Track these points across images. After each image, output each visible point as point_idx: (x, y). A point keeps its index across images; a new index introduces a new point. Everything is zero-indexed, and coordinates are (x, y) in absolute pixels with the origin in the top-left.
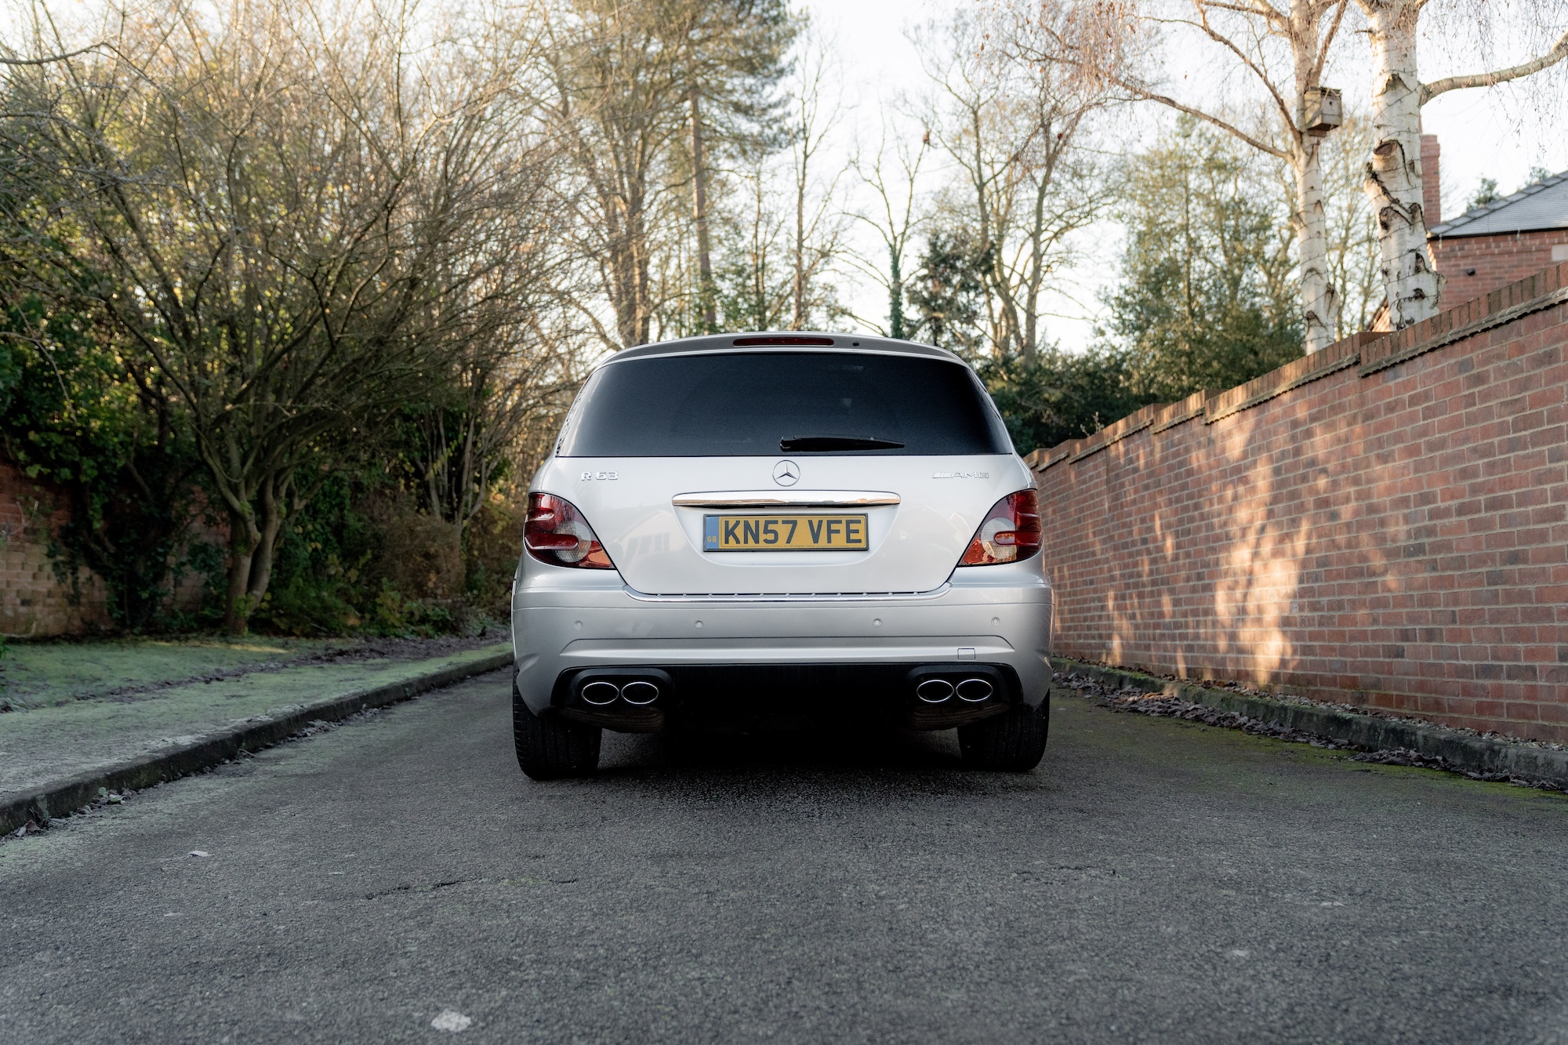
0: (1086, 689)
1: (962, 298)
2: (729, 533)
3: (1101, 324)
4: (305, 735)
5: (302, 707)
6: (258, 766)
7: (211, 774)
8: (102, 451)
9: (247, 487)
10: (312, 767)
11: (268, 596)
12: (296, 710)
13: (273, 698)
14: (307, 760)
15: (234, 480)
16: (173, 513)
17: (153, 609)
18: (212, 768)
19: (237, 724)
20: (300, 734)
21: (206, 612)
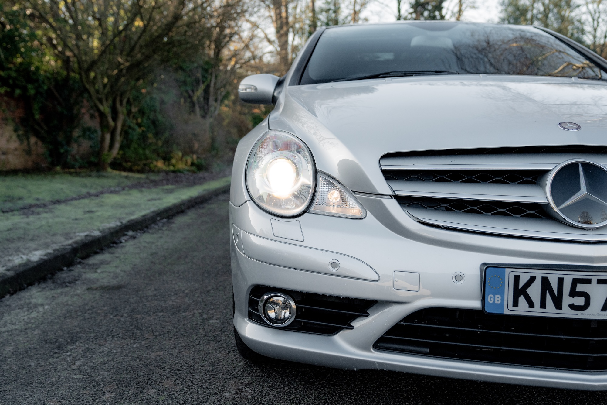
4: (121, 242)
5: (121, 223)
6: (83, 273)
7: (50, 282)
8: (37, 80)
9: (107, 100)
10: (116, 277)
11: (121, 152)
12: (117, 226)
13: (109, 213)
14: (116, 267)
15: (100, 96)
16: (75, 112)
17: (67, 157)
18: (53, 275)
19: (78, 238)
20: (118, 241)
21: (93, 159)
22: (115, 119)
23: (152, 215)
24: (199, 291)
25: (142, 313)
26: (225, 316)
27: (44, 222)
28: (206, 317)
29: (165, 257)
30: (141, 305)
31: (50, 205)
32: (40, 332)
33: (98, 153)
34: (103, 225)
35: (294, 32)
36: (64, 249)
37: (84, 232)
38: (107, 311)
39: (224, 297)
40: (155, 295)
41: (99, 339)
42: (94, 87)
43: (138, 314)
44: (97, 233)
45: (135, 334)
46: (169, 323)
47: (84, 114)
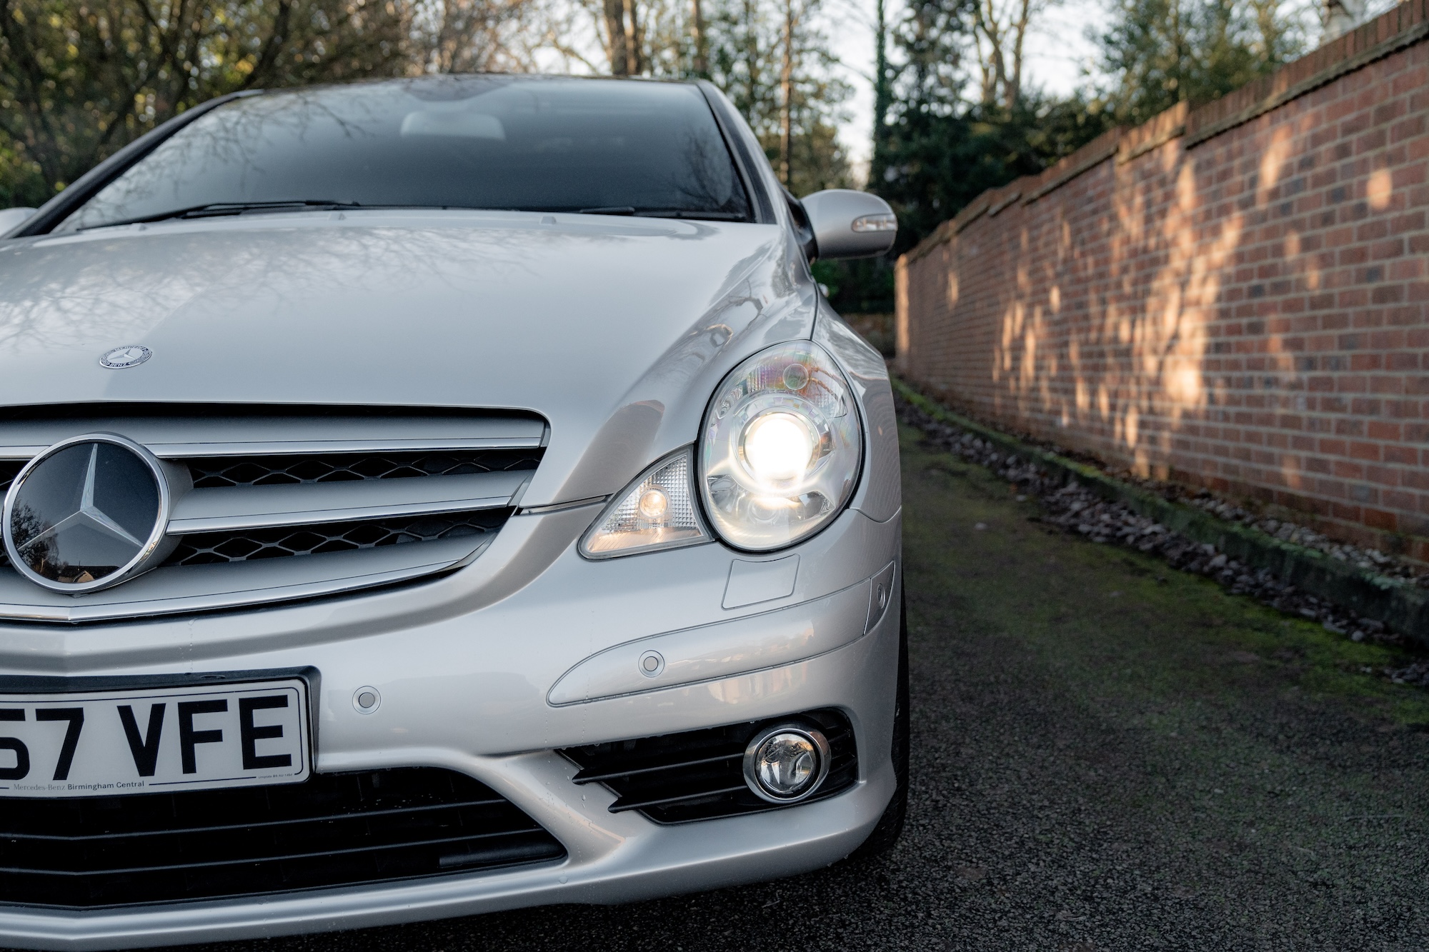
0: (1025, 482)
1: (947, 40)
3: (1088, 65)
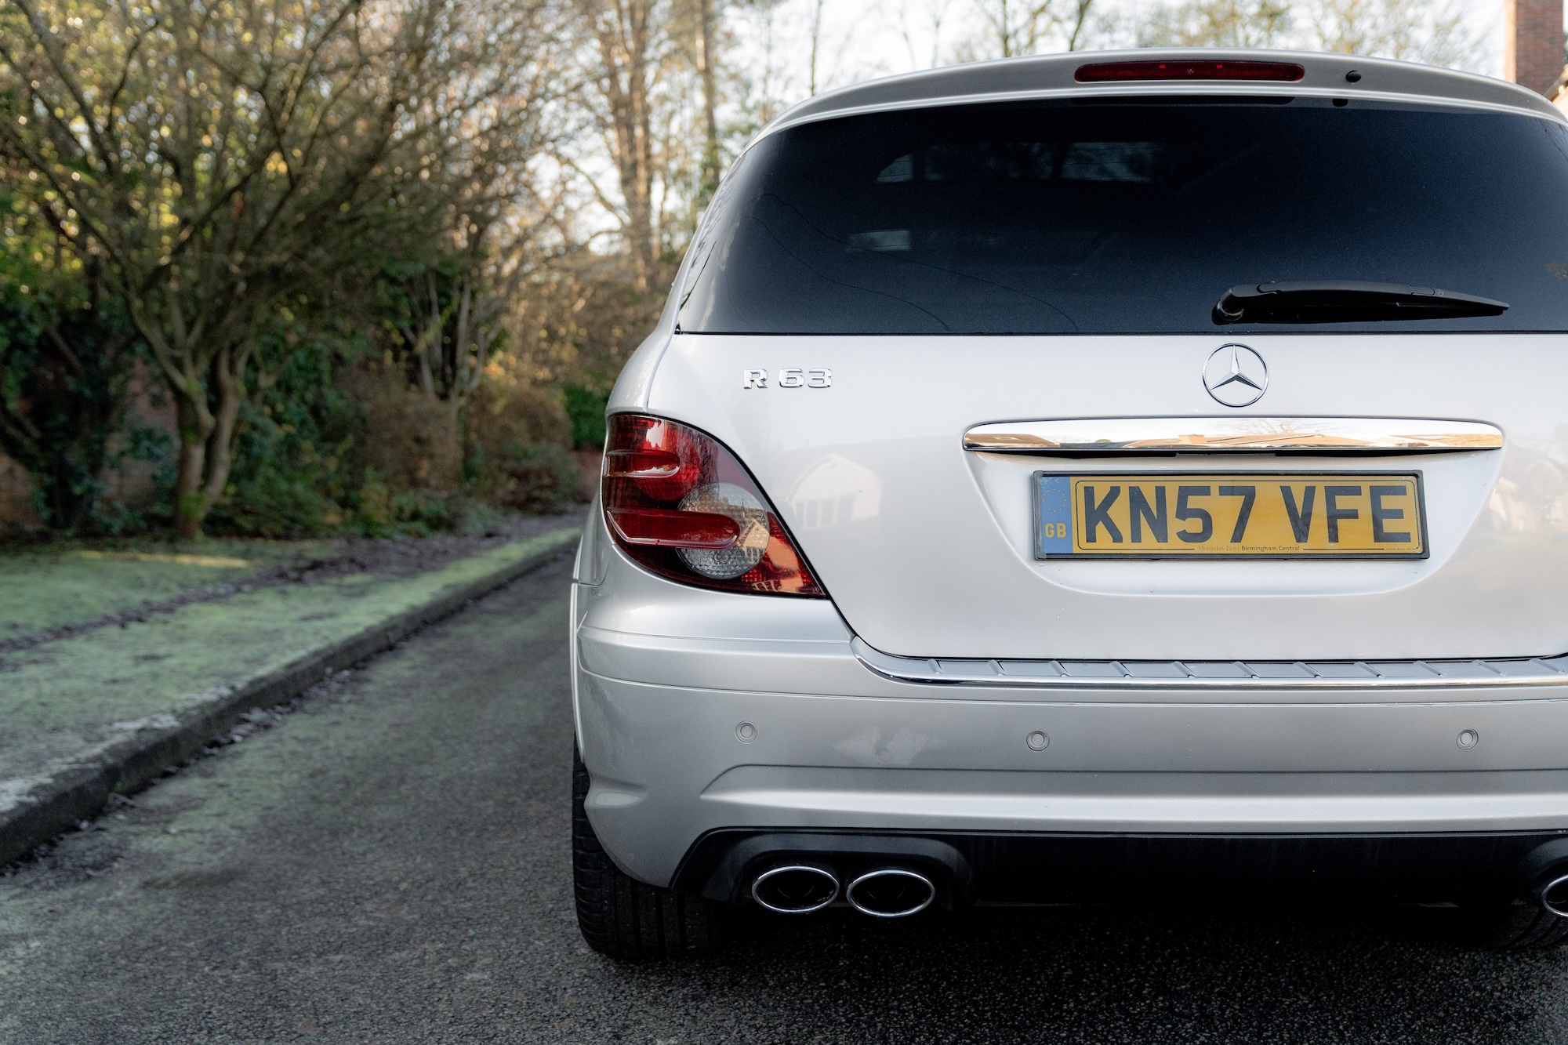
2: (1097, 514)
4: (232, 742)
5: (233, 688)
6: (131, 837)
7: (43, 864)
8: (14, 314)
9: (195, 360)
10: (219, 844)
11: (232, 489)
12: (222, 698)
13: (201, 661)
14: (218, 815)
15: (177, 353)
16: (112, 389)
17: (90, 506)
18: (52, 844)
19: (119, 739)
20: (223, 740)
21: (158, 509)
22: (215, 408)
23: (312, 662)
24: (437, 884)
25: (287, 956)
26: (505, 960)
27: (29, 694)
28: (454, 965)
29: (347, 781)
30: (284, 931)
31: (45, 640)
32: (16, 1023)
33: (173, 495)
34: (184, 696)
35: (664, 179)
36: (83, 772)
37: (134, 719)
38: (194, 954)
39: (503, 900)
40: (320, 900)
41: (174, 1039)
42: (162, 328)
43: (278, 961)
44: (168, 722)
45: (268, 1022)
46: (358, 986)
47: (136, 395)
